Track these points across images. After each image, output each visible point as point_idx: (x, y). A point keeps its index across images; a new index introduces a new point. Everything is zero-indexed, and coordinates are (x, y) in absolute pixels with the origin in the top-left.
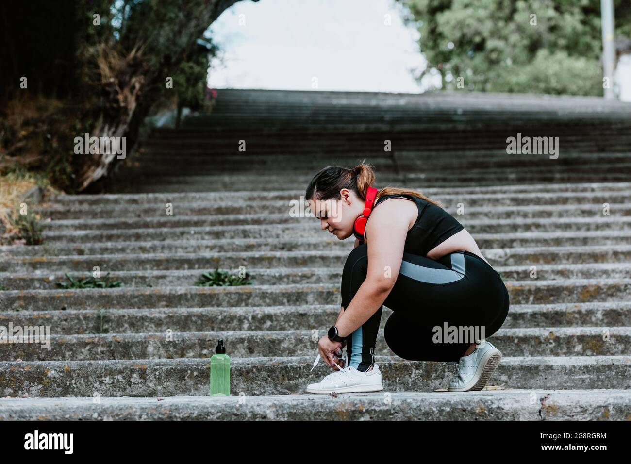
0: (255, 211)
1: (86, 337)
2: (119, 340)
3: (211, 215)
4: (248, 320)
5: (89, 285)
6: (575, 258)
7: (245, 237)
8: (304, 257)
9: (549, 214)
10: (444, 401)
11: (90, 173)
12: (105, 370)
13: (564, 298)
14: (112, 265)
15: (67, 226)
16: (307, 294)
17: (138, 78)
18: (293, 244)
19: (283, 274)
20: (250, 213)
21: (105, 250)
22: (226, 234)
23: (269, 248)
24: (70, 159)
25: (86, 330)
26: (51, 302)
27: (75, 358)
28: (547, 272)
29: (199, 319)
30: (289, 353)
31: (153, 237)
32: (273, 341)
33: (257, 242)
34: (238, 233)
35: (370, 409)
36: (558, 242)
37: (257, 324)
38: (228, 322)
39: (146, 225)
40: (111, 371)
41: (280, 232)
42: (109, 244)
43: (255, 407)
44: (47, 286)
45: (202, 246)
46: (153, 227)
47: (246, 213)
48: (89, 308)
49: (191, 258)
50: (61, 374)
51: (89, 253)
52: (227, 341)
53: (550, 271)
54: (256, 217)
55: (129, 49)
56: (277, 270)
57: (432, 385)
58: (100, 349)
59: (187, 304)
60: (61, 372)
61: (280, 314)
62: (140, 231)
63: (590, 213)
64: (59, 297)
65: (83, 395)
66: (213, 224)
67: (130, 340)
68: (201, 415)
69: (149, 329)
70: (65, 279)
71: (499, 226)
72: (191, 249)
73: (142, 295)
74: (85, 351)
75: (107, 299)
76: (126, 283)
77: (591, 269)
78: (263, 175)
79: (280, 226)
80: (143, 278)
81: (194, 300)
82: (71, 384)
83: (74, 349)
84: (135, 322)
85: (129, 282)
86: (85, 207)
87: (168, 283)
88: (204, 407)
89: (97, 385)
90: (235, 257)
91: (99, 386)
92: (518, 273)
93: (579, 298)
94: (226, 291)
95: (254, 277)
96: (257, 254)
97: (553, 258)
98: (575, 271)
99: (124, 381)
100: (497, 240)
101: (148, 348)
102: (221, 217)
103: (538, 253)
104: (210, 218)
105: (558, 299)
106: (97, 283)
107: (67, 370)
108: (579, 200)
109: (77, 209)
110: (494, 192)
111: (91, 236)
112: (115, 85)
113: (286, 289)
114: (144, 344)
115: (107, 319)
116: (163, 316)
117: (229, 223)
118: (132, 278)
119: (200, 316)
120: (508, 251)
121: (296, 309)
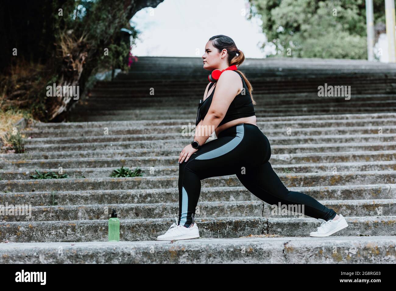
0: (150, 132)
1: (43, 207)
2: (62, 209)
3: (124, 134)
4: (137, 197)
5: (49, 177)
6: (330, 159)
7: (142, 147)
8: (174, 160)
9: (320, 133)
10: (230, 245)
11: (56, 110)
12: (52, 227)
13: (321, 183)
14: (63, 165)
15: (40, 142)
16: (173, 181)
17: (84, 54)
18: (169, 152)
19: (161, 170)
20: (147, 134)
21: (60, 156)
22: (131, 146)
23: (155, 154)
24: (45, 101)
25: (45, 203)
26: (26, 187)
27: (37, 220)
28: (313, 167)
29: (109, 196)
30: (159, 216)
31: (89, 148)
32: (150, 209)
33: (148, 151)
34: (138, 145)
35: (188, 250)
36: (322, 149)
37: (143, 199)
38: (125, 198)
39: (86, 141)
40: (55, 227)
41: (162, 145)
42: (63, 153)
43: (124, 249)
44: (25, 177)
45: (116, 153)
46: (90, 142)
47: (144, 134)
48: (47, 190)
49: (109, 160)
50: (27, 229)
51: (51, 158)
52: (123, 209)
53: (315, 167)
54: (149, 135)
55: (79, 37)
56: (157, 167)
57: (239, 234)
58: (51, 214)
59: (104, 187)
60: (27, 228)
61: (155, 194)
62: (81, 144)
63: (343, 132)
64: (30, 184)
65: (40, 241)
66: (124, 140)
67: (68, 209)
68: (94, 254)
69: (80, 202)
70: (35, 173)
71: (289, 140)
72: (110, 155)
73: (78, 182)
74: (43, 215)
75: (58, 185)
76: (70, 176)
77: (338, 166)
78: (160, 109)
79: (162, 141)
80: (80, 172)
81: (108, 185)
82: (33, 235)
83: (36, 214)
84: (72, 198)
85: (72, 175)
86: (52, 130)
87: (94, 175)
88: (96, 249)
89: (47, 235)
90: (134, 159)
91: (49, 236)
92: (296, 168)
93: (329, 183)
94: (126, 180)
95: (143, 172)
96: (147, 158)
97: (318, 159)
98: (329, 167)
99: (63, 233)
100: (287, 149)
101: (78, 214)
102: (129, 136)
103: (309, 156)
104: (123, 136)
105: (317, 183)
106: (53, 176)
107: (31, 227)
108: (338, 125)
109: (46, 132)
110: (289, 120)
111: (53, 147)
112: (70, 58)
113: (160, 179)
114: (76, 211)
115: (56, 197)
116: (89, 195)
117: (134, 139)
118: (73, 172)
119: (110, 195)
120: (292, 155)
121: (165, 191)
